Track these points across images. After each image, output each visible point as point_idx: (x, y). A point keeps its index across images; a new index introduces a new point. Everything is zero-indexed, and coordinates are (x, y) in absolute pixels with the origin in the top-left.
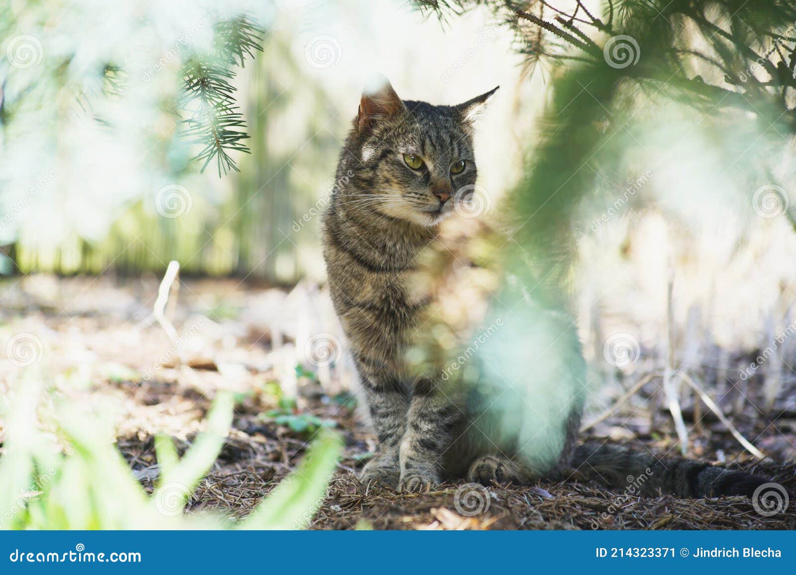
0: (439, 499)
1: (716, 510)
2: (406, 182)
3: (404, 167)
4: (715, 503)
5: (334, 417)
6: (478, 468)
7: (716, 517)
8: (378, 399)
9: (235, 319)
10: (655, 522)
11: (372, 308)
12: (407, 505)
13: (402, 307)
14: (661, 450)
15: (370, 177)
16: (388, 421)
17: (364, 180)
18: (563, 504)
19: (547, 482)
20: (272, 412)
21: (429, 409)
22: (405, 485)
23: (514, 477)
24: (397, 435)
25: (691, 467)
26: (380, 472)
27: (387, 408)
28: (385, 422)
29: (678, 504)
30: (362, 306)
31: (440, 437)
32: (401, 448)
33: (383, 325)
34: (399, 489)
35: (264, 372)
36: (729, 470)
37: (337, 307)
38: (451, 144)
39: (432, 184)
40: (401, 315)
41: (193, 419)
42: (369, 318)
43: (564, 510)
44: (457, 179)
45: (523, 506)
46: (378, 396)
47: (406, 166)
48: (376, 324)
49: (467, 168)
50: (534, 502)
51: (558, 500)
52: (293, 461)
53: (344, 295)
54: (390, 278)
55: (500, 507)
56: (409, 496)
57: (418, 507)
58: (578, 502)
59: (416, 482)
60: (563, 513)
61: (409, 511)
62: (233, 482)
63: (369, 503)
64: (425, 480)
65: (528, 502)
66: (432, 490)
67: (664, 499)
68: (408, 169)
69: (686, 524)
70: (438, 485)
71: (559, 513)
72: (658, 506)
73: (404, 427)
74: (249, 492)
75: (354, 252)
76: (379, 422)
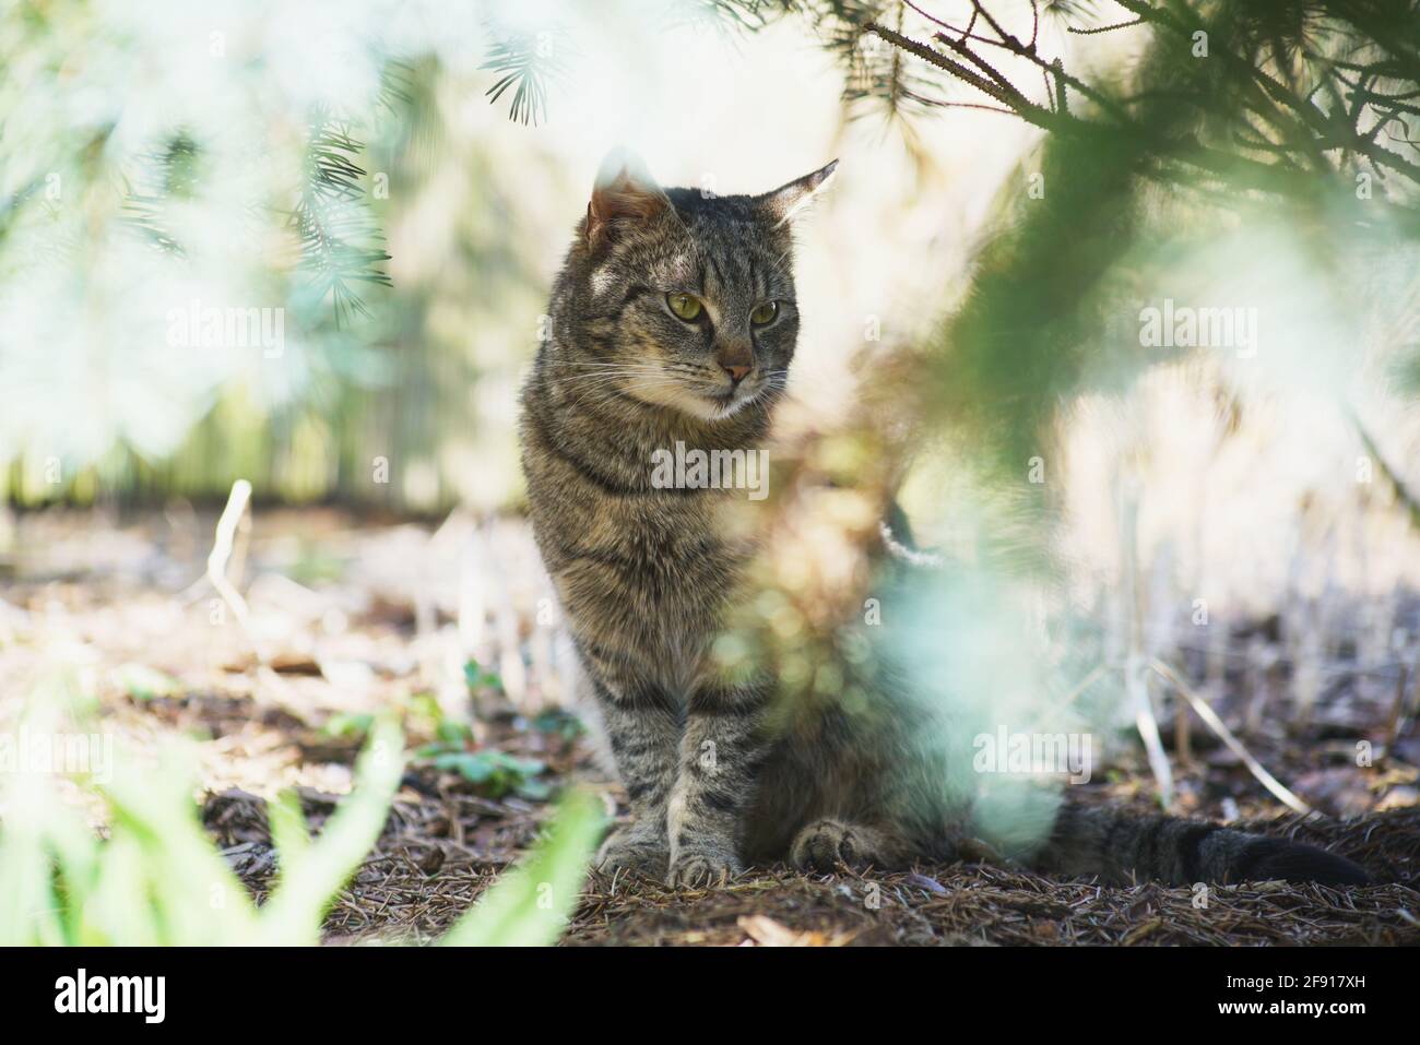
0: (749, 900)
1: (1235, 906)
2: (673, 345)
3: (668, 317)
4: (1232, 895)
5: (537, 755)
6: (808, 842)
7: (1238, 920)
8: (626, 721)
9: (339, 581)
10: (1130, 932)
11: (615, 560)
12: (691, 912)
13: (667, 558)
14: (1125, 801)
15: (608, 333)
16: (645, 761)
17: (597, 338)
18: (967, 902)
19: (931, 863)
20: (427, 749)
21: (719, 738)
22: (681, 873)
23: (873, 855)
24: (662, 785)
25: (1185, 831)
26: (635, 853)
27: (643, 737)
28: (639, 762)
29: (1168, 898)
30: (597, 556)
31: (738, 787)
32: (670, 809)
33: (633, 592)
34: (670, 882)
35: (404, 676)
36: (1253, 833)
37: (546, 557)
38: (752, 275)
39: (717, 347)
40: (666, 572)
41: (287, 765)
42: (609, 578)
43: (969, 913)
44: (764, 335)
45: (897, 909)
46: (624, 716)
47: (672, 315)
48: (622, 589)
49: (782, 314)
50: (913, 900)
51: (957, 895)
52: (473, 836)
53: (559, 537)
54: (645, 506)
55: (856, 912)
56: (691, 894)
57: (711, 915)
58: (993, 899)
59: (699, 869)
60: (967, 920)
61: (697, 923)
62: (370, 877)
63: (618, 910)
64: (715, 866)
65: (903, 900)
66: (728, 883)
67: (1144, 890)
68: (674, 321)
69: (1185, 933)
70: (739, 874)
71: (960, 919)
72: (1133, 904)
73: (675, 770)
74: (401, 894)
75: (580, 460)
76: (629, 763)
